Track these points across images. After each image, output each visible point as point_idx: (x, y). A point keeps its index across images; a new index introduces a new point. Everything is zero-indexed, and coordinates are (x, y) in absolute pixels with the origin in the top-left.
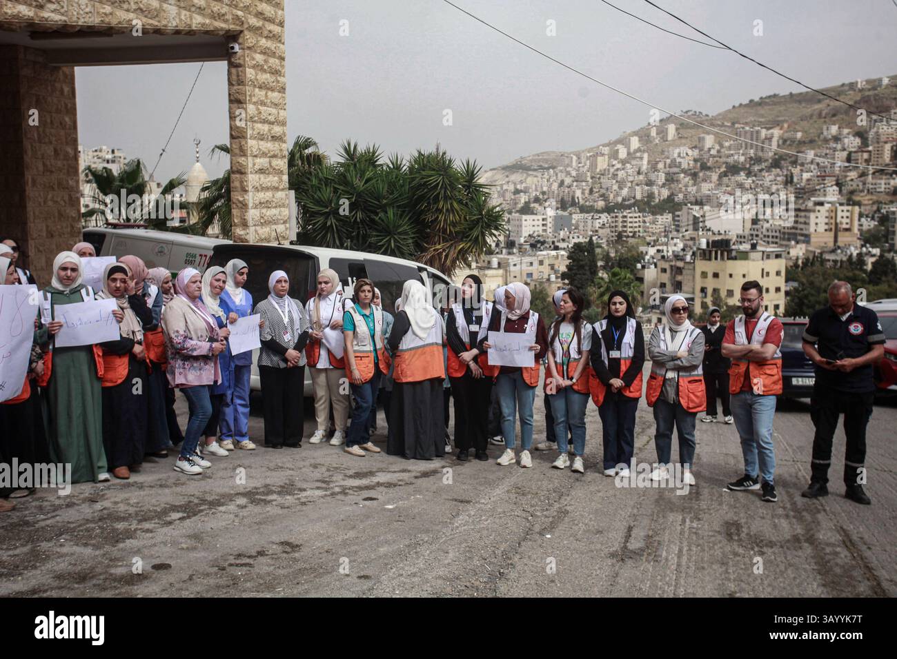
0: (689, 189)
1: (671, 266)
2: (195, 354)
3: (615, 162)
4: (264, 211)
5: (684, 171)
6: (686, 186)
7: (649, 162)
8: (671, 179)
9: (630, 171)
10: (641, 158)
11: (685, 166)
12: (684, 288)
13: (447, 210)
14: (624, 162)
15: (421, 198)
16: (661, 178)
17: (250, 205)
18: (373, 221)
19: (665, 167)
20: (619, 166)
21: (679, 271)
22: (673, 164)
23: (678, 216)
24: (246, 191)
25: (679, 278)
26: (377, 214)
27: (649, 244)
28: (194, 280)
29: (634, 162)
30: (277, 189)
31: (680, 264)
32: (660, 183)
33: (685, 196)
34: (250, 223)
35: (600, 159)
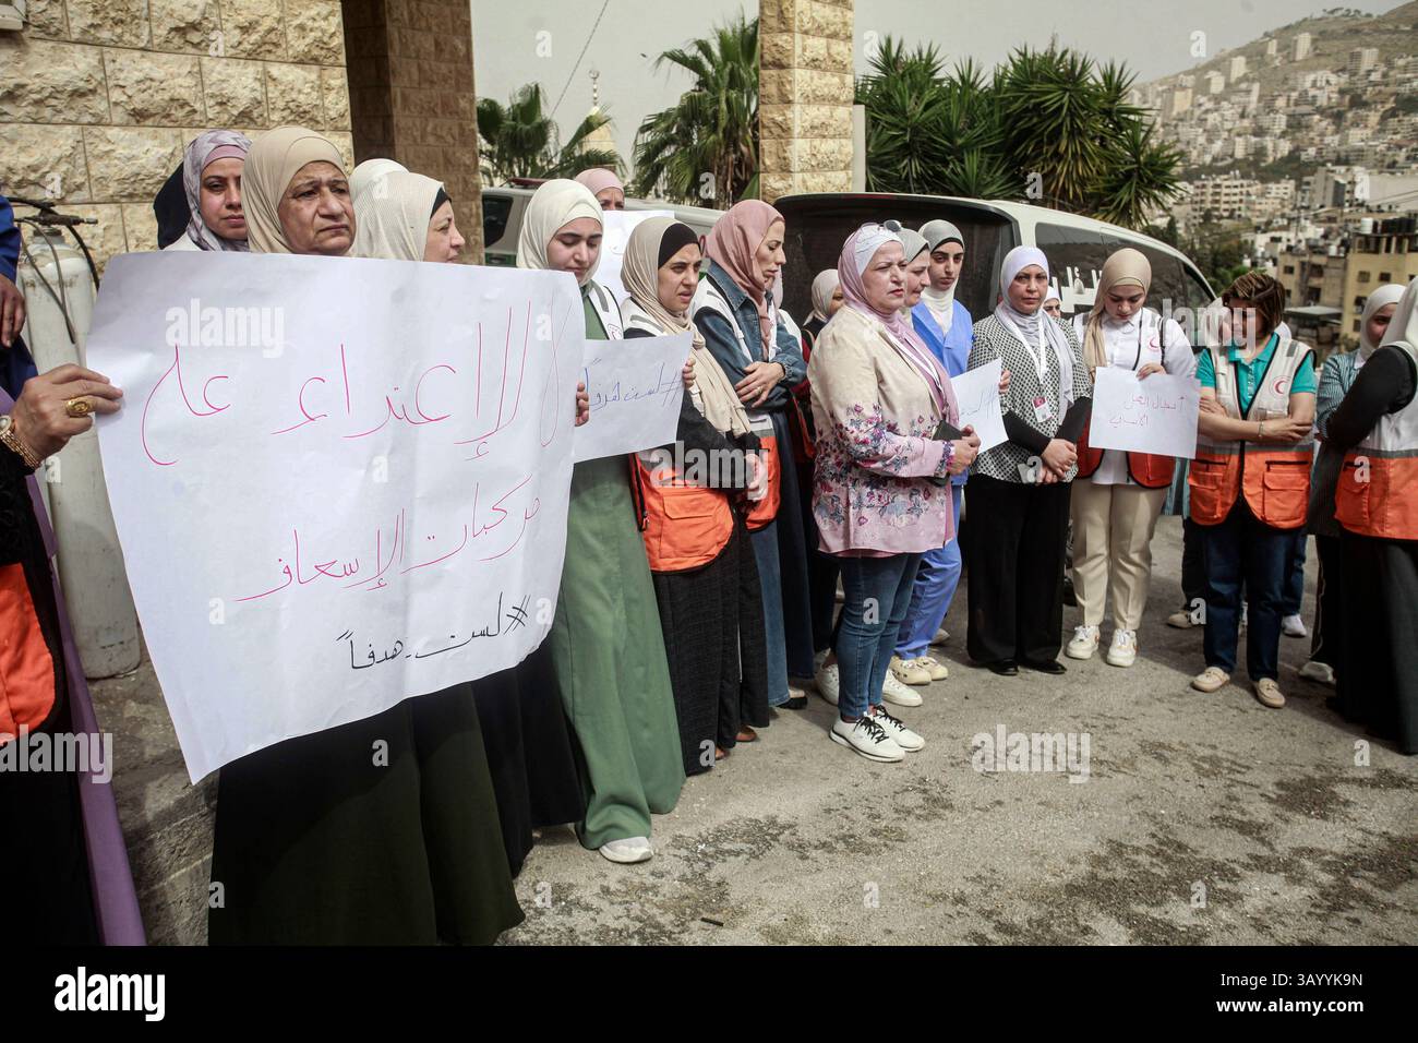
0: (1328, 140)
1: (1303, 264)
2: (904, 472)
3: (1202, 100)
4: (817, 142)
5: (1321, 111)
6: (1322, 135)
7: (1260, 98)
8: (1296, 124)
9: (1228, 114)
10: (1248, 92)
11: (1322, 101)
12: (1324, 298)
13: (1074, 155)
14: (1217, 99)
15: (1026, 134)
16: (1281, 122)
17: (797, 130)
18: (939, 176)
19: (1288, 105)
20: (1210, 105)
21: (1318, 270)
22: (1303, 98)
23: (1308, 183)
24: (789, 102)
25: (1315, 282)
26: (946, 163)
27: (1257, 229)
28: (882, 261)
29: (1235, 99)
30: (835, 100)
31: (1318, 260)
32: (1278, 132)
33: (1320, 151)
34: (796, 165)
35: (1178, 95)
